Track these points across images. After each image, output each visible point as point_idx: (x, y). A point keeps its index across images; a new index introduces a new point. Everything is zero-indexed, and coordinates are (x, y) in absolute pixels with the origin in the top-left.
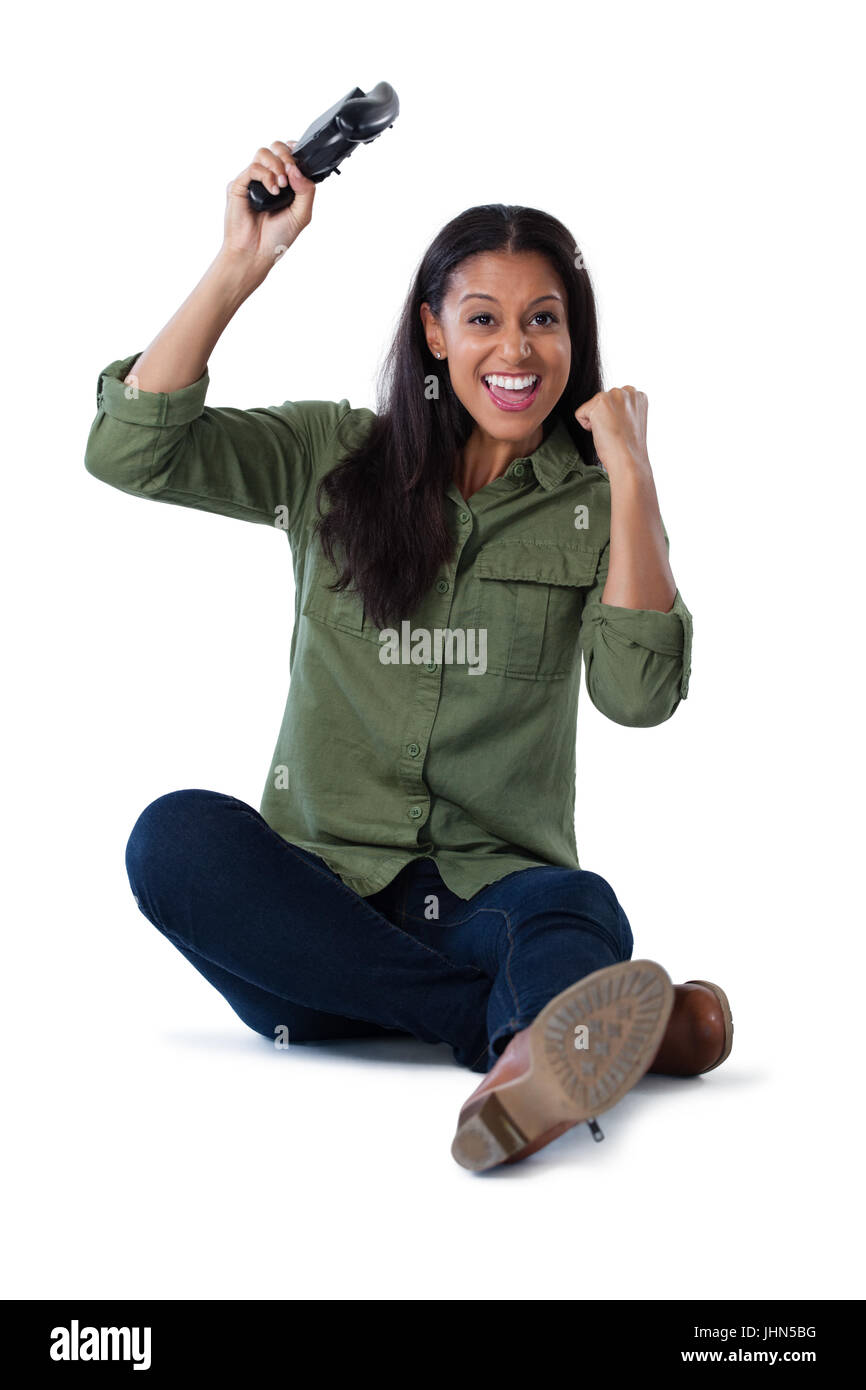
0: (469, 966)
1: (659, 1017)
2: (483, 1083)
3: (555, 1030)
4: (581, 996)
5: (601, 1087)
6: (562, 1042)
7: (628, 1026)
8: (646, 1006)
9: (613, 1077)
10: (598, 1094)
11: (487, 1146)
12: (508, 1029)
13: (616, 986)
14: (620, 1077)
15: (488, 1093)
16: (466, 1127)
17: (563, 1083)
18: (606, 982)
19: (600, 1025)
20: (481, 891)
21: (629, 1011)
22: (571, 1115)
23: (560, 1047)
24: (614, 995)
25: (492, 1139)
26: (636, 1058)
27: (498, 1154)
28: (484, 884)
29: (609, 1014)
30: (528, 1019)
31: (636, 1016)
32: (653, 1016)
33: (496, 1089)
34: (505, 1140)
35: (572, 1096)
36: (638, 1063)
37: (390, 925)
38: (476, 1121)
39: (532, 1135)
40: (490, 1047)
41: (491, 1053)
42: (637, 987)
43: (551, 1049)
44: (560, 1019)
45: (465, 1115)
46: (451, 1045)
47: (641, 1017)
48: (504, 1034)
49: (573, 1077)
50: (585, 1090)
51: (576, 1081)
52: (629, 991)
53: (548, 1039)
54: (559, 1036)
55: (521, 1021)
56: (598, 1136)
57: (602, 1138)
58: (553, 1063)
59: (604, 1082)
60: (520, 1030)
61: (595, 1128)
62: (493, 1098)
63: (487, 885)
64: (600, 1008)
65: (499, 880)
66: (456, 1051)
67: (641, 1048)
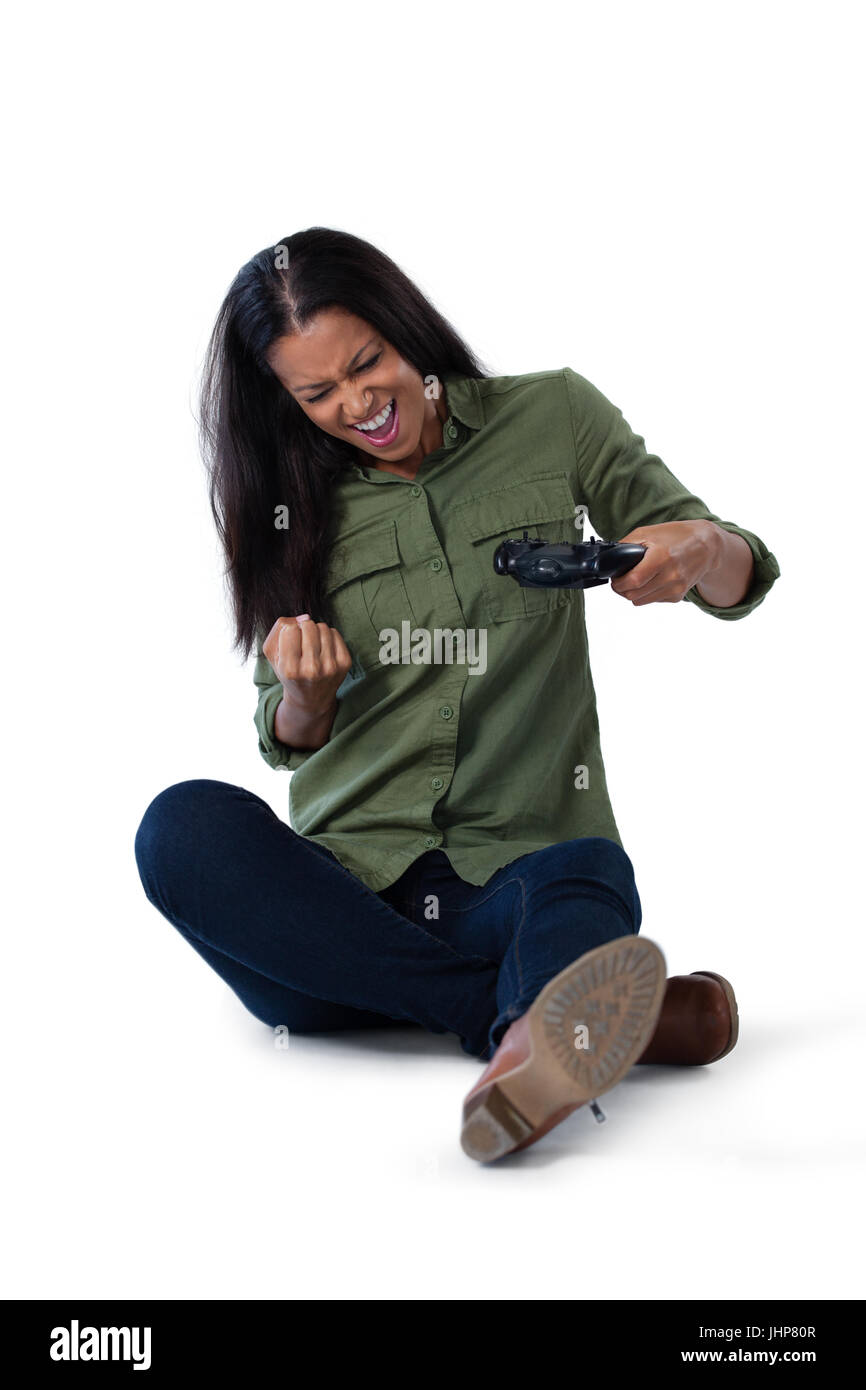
0: (476, 956)
1: (655, 992)
2: (485, 1072)
3: (553, 1013)
4: (576, 978)
5: (603, 1066)
6: (560, 1025)
7: (625, 1004)
8: (640, 982)
9: (615, 1055)
10: (601, 1074)
11: (495, 1136)
12: (506, 1018)
13: (610, 963)
14: (622, 1055)
15: (489, 1084)
16: (473, 1118)
17: (565, 1066)
18: (599, 962)
19: (597, 1005)
20: (494, 875)
21: (625, 988)
22: (575, 1097)
23: (560, 1030)
24: (609, 973)
25: (499, 1129)
26: (635, 1034)
27: (507, 1143)
28: (497, 869)
29: (606, 994)
30: (525, 1006)
31: (631, 992)
32: (648, 990)
33: (498, 1080)
34: (512, 1129)
35: (576, 1078)
36: (638, 1039)
37: (399, 915)
38: (482, 1113)
39: (537, 1122)
40: (490, 1038)
41: (492, 1043)
42: (630, 964)
43: (550, 1034)
44: (558, 1003)
45: (470, 1107)
46: (460, 1035)
47: (639, 993)
48: (502, 1022)
49: (575, 1059)
50: (588, 1071)
51: (579, 1062)
52: (624, 968)
53: (546, 1023)
54: (558, 1020)
55: (518, 1009)
56: (600, 1117)
57: (603, 1119)
58: (554, 1047)
59: (605, 1060)
60: (516, 1019)
61: (596, 1110)
62: (495, 1089)
63: (500, 869)
64: (595, 987)
65: (510, 862)
66: (463, 1041)
67: (640, 1024)
